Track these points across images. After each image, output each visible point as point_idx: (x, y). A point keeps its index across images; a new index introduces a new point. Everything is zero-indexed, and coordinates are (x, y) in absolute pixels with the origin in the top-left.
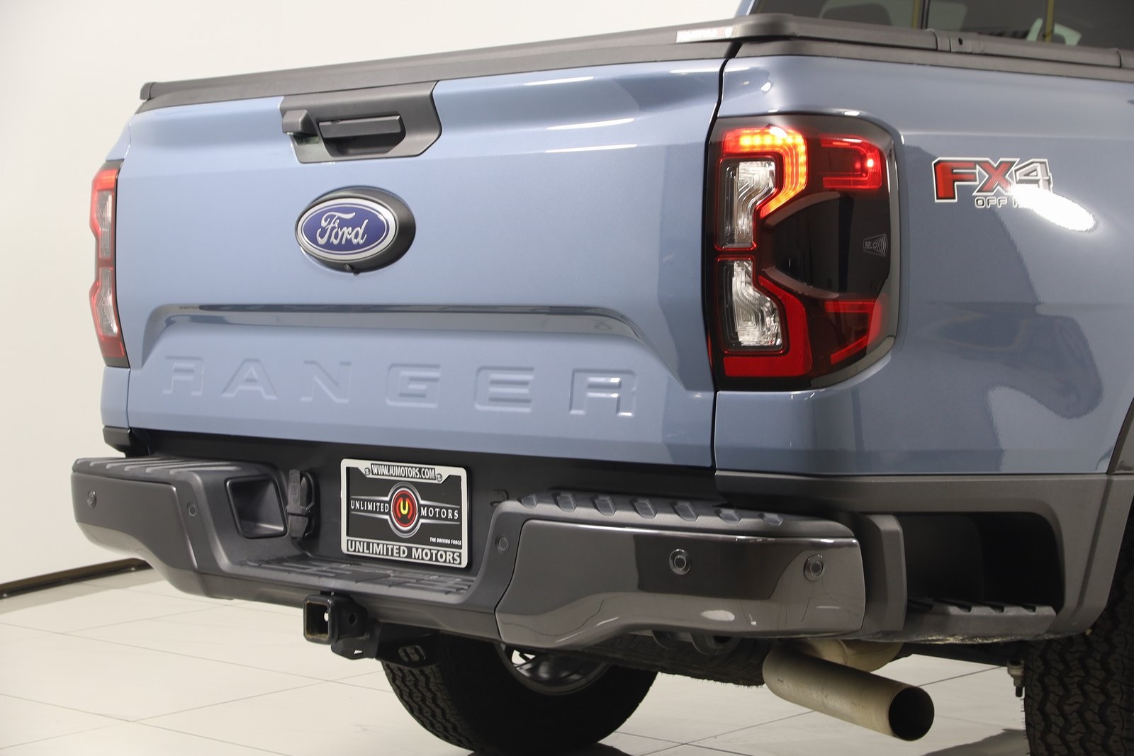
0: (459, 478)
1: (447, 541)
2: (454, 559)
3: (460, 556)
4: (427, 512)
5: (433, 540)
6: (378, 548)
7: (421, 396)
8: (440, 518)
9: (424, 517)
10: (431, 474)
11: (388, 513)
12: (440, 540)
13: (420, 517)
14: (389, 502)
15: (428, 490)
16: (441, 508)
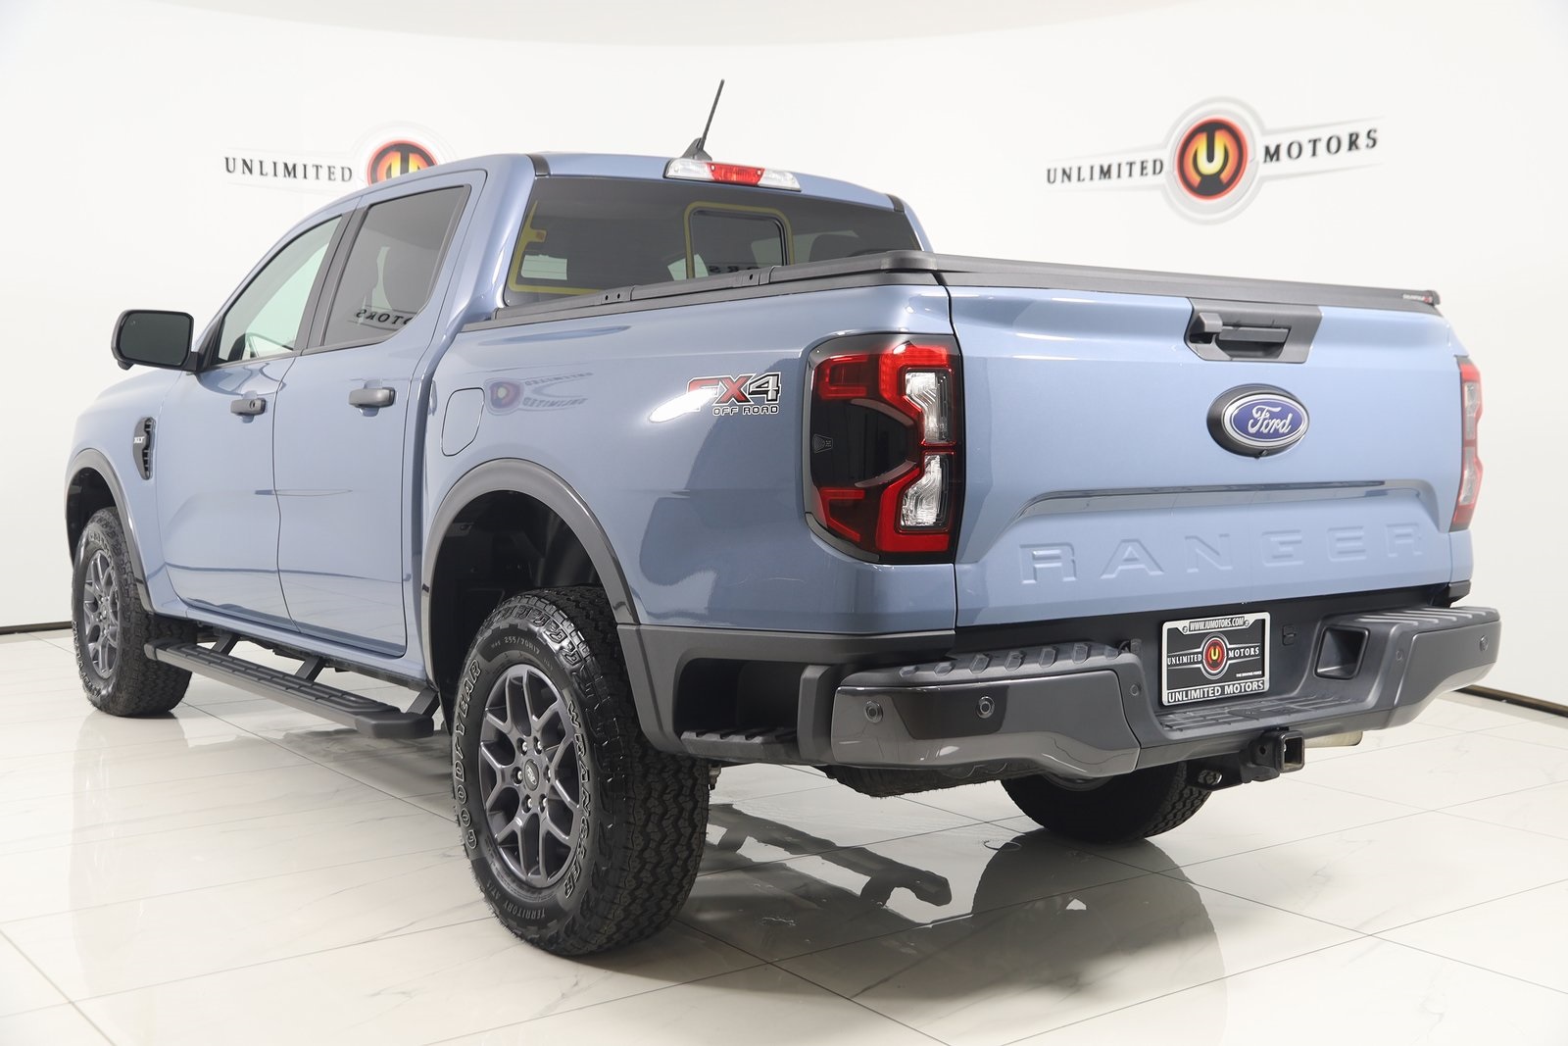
0: (1264, 621)
1: (1251, 674)
2: (1259, 686)
3: (1263, 684)
4: (1234, 652)
5: (1238, 675)
6: (1196, 693)
7: (1289, 556)
8: (1245, 656)
9: (1231, 659)
10: (1240, 622)
11: (1201, 662)
12: (1244, 675)
13: (1228, 659)
14: (1201, 653)
15: (1234, 636)
16: (1245, 648)
